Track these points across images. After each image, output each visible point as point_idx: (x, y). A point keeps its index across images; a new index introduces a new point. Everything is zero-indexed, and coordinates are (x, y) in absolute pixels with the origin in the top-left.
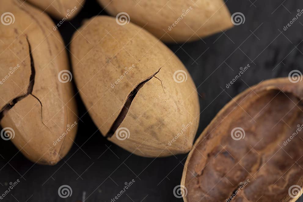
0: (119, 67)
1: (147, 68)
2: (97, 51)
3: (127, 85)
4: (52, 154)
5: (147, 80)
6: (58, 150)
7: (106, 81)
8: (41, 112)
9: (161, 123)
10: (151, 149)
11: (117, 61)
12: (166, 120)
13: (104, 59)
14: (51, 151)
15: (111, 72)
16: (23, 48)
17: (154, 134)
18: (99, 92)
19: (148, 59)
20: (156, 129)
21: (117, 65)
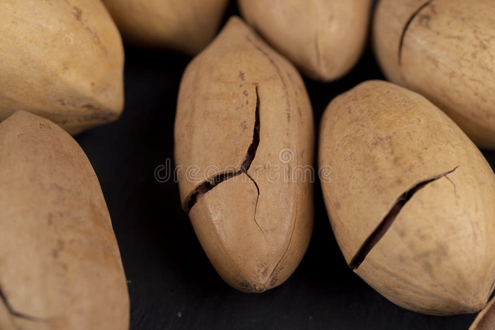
0: (392, 152)
1: (437, 162)
2: (362, 126)
3: (399, 181)
4: (261, 274)
5: (433, 180)
6: (271, 269)
7: (368, 171)
8: (256, 202)
9: (442, 251)
10: (419, 294)
11: (391, 144)
12: (452, 248)
13: (370, 138)
14: (259, 269)
15: (379, 159)
16: (247, 103)
17: (428, 267)
18: (353, 188)
19: (440, 149)
20: (432, 260)
21: (390, 150)
